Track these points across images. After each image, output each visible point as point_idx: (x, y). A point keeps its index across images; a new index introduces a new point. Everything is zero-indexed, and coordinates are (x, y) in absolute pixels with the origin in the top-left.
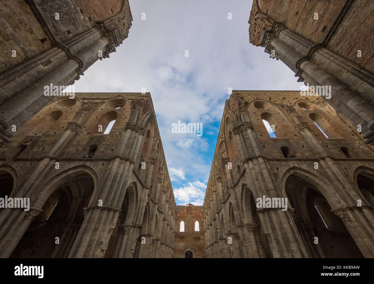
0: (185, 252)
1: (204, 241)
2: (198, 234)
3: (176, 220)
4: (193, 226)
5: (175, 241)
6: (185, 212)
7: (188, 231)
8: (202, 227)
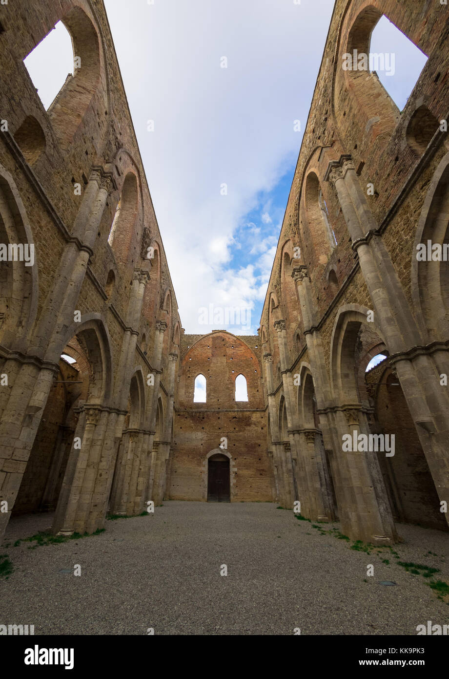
0: (208, 456)
1: (262, 429)
2: (246, 408)
3: (184, 373)
4: (229, 386)
5: (181, 428)
6: (209, 352)
7: (215, 400)
8: (255, 391)
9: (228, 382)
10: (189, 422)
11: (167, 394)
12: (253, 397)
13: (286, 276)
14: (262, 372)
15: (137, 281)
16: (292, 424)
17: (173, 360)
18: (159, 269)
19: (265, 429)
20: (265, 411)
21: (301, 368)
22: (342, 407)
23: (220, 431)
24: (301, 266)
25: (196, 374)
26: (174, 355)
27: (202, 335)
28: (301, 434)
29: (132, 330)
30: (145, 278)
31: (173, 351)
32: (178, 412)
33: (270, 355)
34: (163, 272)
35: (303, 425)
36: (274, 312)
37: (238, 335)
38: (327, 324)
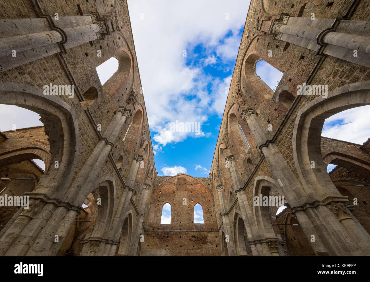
1: (217, 246)
2: (203, 229)
3: (155, 201)
4: (189, 212)
5: (148, 246)
6: (175, 188)
7: (178, 222)
8: (209, 216)
9: (188, 209)
10: (156, 241)
11: (138, 213)
12: (208, 220)
13: (232, 128)
14: (214, 201)
15: (120, 113)
16: (252, 234)
17: (146, 188)
18: (142, 123)
19: (219, 246)
20: (218, 231)
21: (255, 182)
22: (323, 202)
23: (181, 248)
24: (247, 108)
25: (164, 203)
26: (148, 185)
27: (170, 177)
28: (263, 244)
29: (107, 140)
30: (127, 113)
31: (147, 182)
32: (147, 231)
33: (221, 185)
34: (144, 127)
35: (263, 235)
36: (225, 151)
37: (196, 177)
38: (284, 133)
